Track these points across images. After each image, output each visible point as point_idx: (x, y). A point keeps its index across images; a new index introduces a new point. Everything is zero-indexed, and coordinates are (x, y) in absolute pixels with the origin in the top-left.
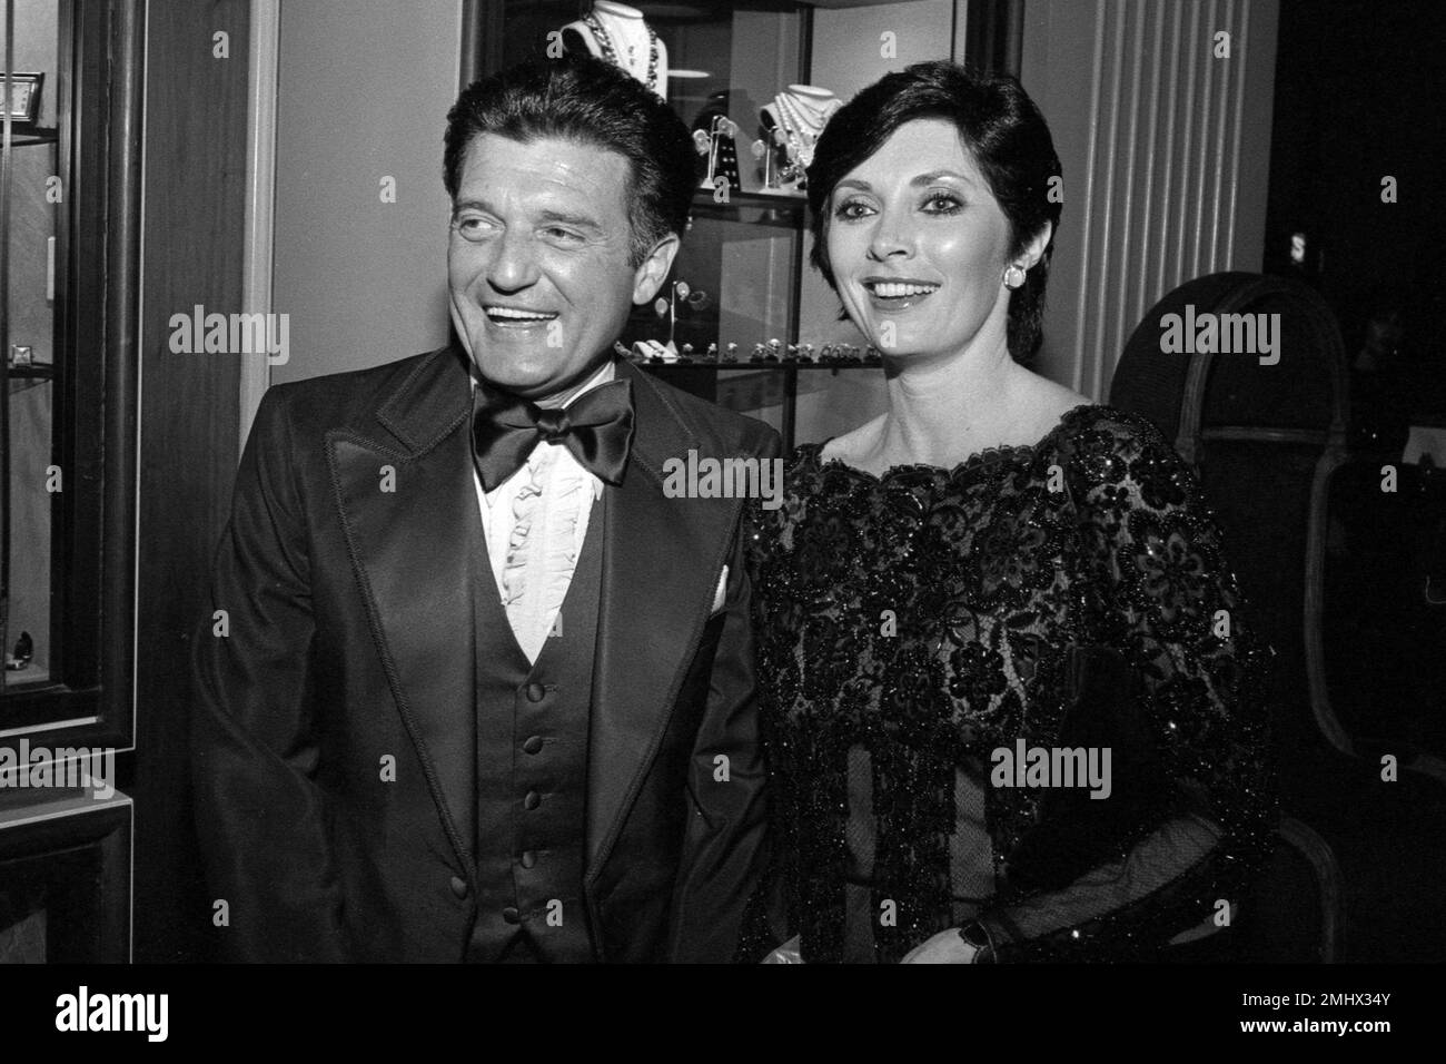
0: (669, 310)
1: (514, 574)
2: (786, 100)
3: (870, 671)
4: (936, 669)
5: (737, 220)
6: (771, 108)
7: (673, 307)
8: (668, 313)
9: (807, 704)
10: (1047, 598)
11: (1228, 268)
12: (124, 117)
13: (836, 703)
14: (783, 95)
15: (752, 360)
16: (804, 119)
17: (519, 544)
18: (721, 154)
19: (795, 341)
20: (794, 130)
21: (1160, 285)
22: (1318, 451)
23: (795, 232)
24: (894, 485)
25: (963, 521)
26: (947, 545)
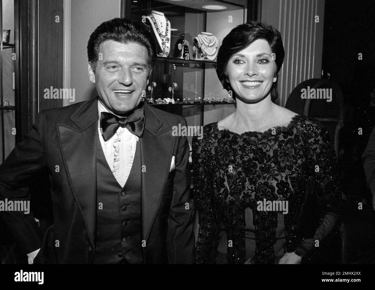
0: (172, 90)
1: (116, 163)
2: (200, 36)
3: (250, 188)
4: (272, 188)
5: (188, 67)
6: (197, 38)
7: (173, 89)
8: (172, 91)
9: (231, 198)
10: (297, 167)
11: (313, 78)
12: (33, 41)
13: (241, 197)
14: (200, 35)
15: (194, 103)
16: (205, 41)
17: (117, 155)
18: (185, 50)
19: (203, 98)
20: (203, 44)
21: (296, 82)
22: (336, 123)
23: (203, 70)
24: (245, 137)
25: (269, 146)
26: (265, 153)
